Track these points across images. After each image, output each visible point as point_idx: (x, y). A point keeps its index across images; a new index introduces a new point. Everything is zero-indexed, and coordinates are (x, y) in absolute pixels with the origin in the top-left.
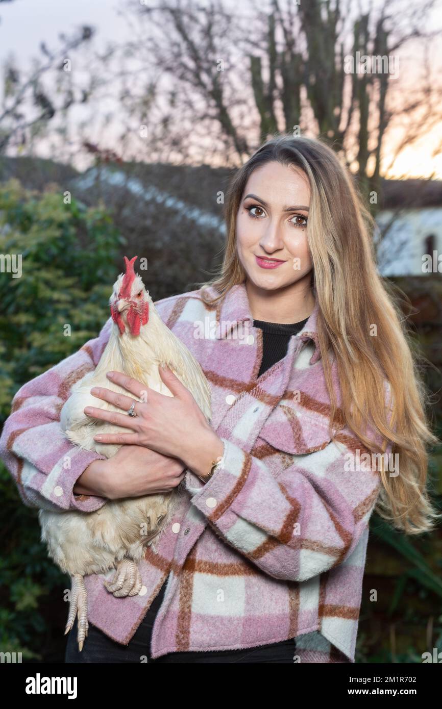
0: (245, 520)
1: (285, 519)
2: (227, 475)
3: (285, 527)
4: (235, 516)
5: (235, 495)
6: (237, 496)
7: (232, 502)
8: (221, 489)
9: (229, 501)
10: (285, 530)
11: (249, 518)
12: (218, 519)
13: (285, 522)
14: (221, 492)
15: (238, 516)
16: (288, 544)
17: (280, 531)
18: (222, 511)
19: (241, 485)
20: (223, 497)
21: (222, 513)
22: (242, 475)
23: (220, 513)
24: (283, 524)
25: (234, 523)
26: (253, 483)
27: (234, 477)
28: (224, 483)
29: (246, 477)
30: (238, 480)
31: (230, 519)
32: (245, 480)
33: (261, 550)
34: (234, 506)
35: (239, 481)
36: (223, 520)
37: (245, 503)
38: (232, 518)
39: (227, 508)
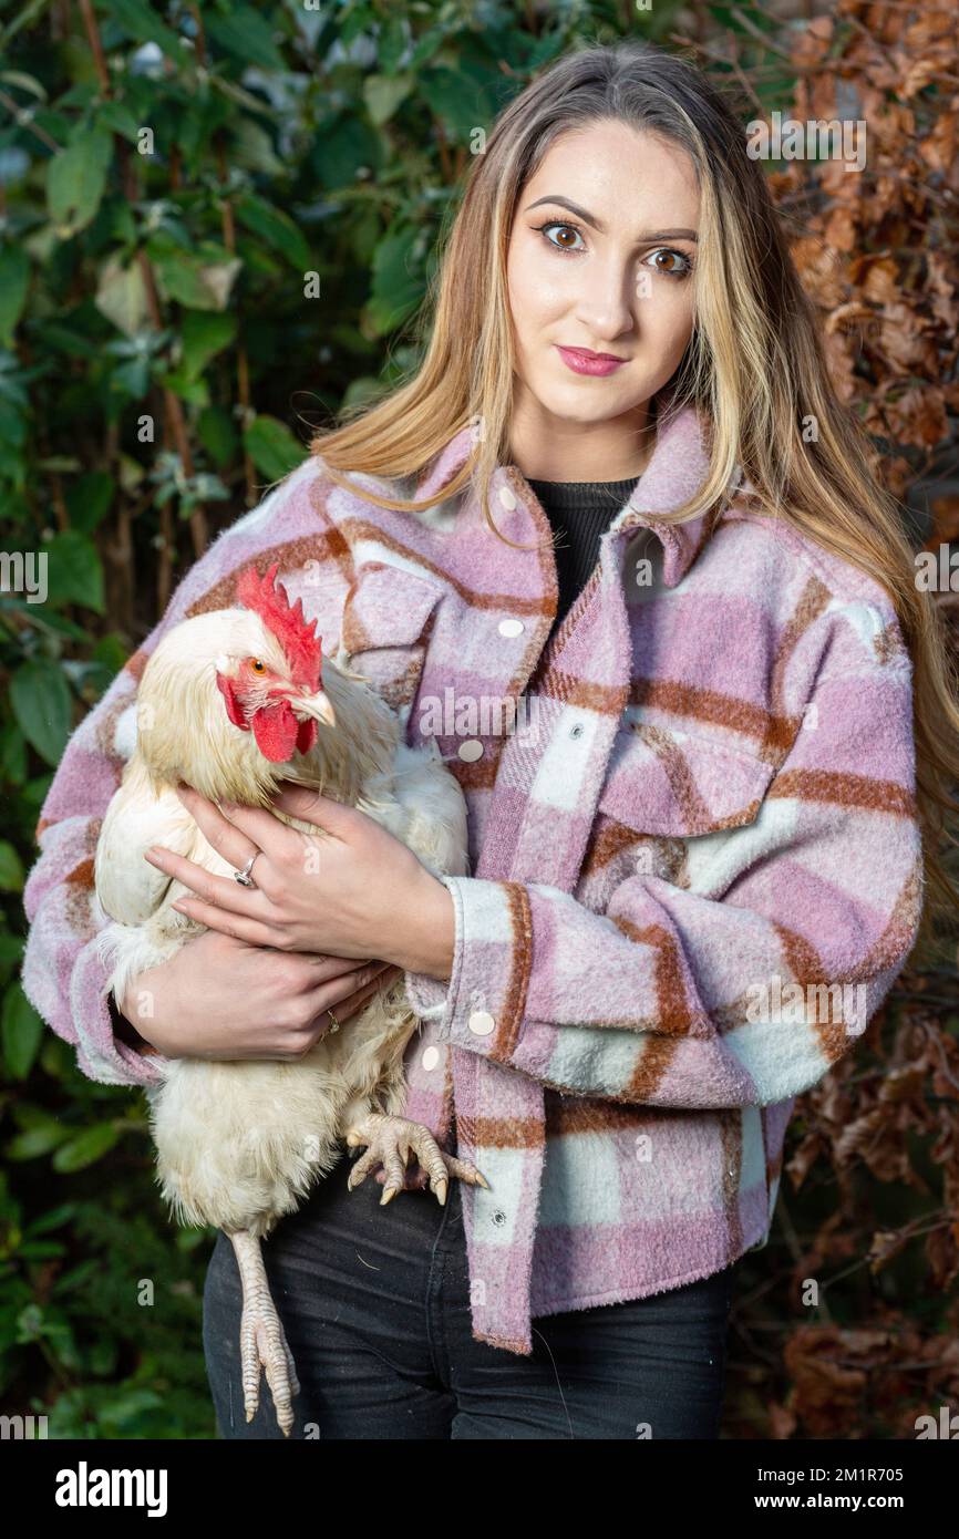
0: (571, 1026)
1: (654, 982)
2: (485, 949)
3: (665, 999)
4: (548, 1030)
5: (523, 984)
6: (528, 984)
7: (525, 1002)
8: (488, 984)
9: (516, 1001)
10: (666, 1006)
11: (579, 1018)
12: (512, 1052)
13: (657, 989)
14: (488, 992)
15: (554, 1024)
16: (691, 1032)
17: (657, 1013)
18: (514, 1029)
19: (525, 956)
20: (500, 999)
21: (516, 1036)
22: (517, 934)
23: (511, 1038)
24: (656, 996)
25: (552, 1045)
26: (550, 938)
27: (503, 947)
28: (485, 969)
29: (528, 935)
30: (512, 949)
31: (540, 1039)
32: (531, 943)
33: (648, 1071)
34: (533, 1009)
35: (516, 951)
36: (524, 1049)
37: (553, 989)
38: (541, 1036)
39: (520, 1019)
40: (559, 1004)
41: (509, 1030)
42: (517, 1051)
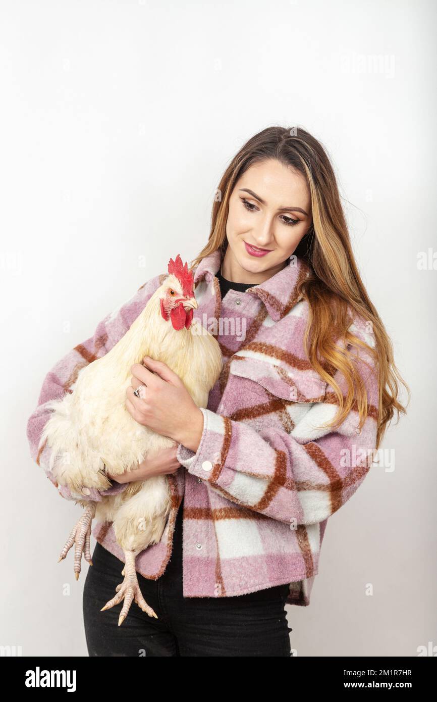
0: (240, 472)
1: (274, 462)
2: (213, 434)
3: (278, 469)
4: (232, 472)
5: (226, 451)
6: (228, 451)
7: (225, 459)
8: (213, 449)
9: (223, 458)
10: (278, 472)
11: (245, 470)
12: (217, 478)
13: (276, 465)
14: (212, 452)
15: (234, 470)
16: (285, 485)
17: (274, 475)
18: (220, 469)
19: (229, 442)
20: (216, 457)
21: (220, 472)
22: (226, 432)
23: (218, 473)
24: (275, 467)
25: (233, 478)
26: (237, 438)
27: (220, 435)
28: (213, 442)
29: (230, 433)
30: (224, 437)
31: (229, 475)
32: (230, 436)
33: (267, 499)
34: (229, 462)
35: (225, 438)
36: (222, 478)
37: (238, 456)
38: (229, 474)
39: (223, 465)
40: (238, 462)
41: (217, 470)
42: (219, 478)
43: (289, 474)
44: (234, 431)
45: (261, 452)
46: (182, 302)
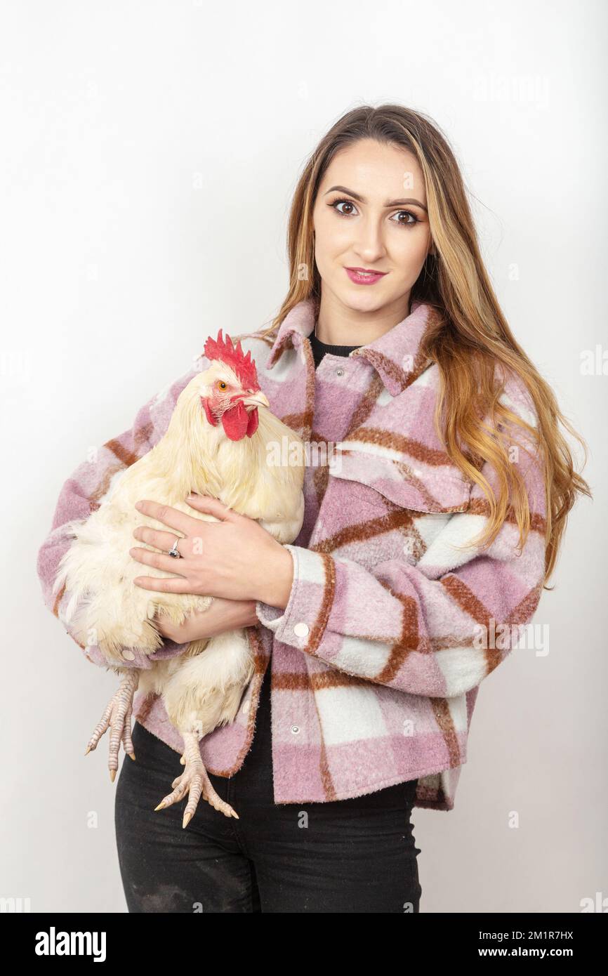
0: (351, 637)
1: (401, 618)
2: (309, 586)
3: (406, 628)
4: (338, 637)
5: (328, 609)
6: (331, 609)
7: (328, 619)
8: (308, 607)
9: (323, 619)
10: (407, 632)
11: (357, 633)
12: (317, 647)
13: (403, 622)
14: (308, 611)
15: (342, 635)
16: (419, 648)
17: (401, 635)
18: (320, 635)
19: (331, 593)
20: (313, 617)
21: (320, 639)
22: (327, 580)
23: (317, 640)
24: (402, 626)
25: (340, 646)
26: (344, 586)
27: (319, 586)
28: (308, 598)
29: (333, 581)
30: (324, 588)
31: (333, 642)
32: (333, 586)
33: (391, 669)
34: (332, 623)
35: (326, 590)
36: (324, 647)
37: (345, 614)
38: (334, 640)
39: (324, 629)
40: (347, 623)
41: (317, 635)
42: (319, 648)
43: (422, 632)
44: (339, 577)
45: (380, 605)
46: (243, 399)
